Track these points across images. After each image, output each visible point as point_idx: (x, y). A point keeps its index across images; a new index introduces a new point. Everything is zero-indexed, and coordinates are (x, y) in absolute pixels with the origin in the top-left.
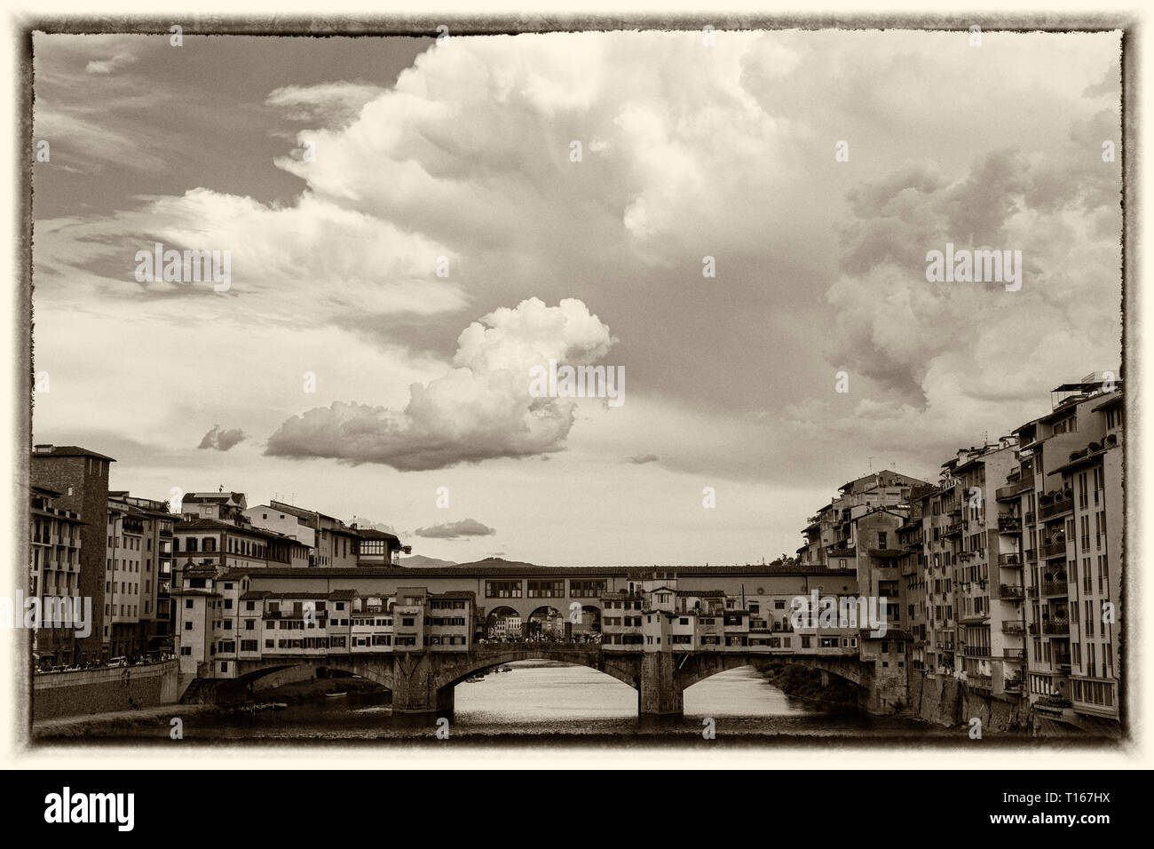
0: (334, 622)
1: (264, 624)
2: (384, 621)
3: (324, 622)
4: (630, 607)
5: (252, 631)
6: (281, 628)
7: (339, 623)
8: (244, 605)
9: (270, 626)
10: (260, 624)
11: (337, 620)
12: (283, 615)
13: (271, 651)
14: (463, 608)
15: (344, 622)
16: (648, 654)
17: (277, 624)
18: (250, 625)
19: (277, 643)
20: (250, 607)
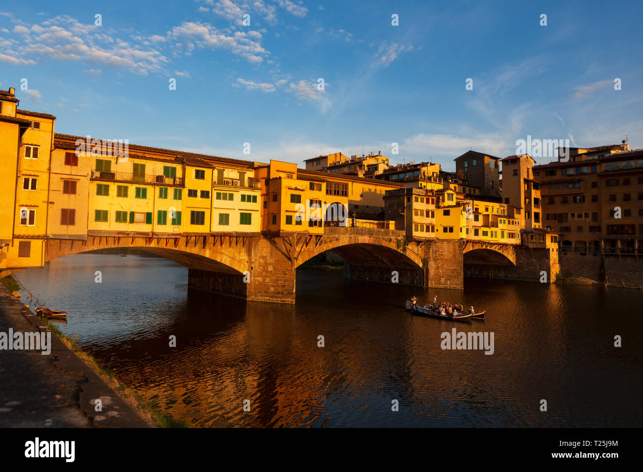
0: (193, 193)
1: (94, 186)
2: (249, 197)
3: (180, 191)
4: (429, 203)
5: (72, 196)
6: (119, 195)
7: (199, 194)
8: (60, 155)
9: (103, 191)
10: (88, 187)
11: (196, 192)
12: (117, 177)
13: (102, 226)
14: (320, 190)
15: (205, 194)
16: (443, 240)
17: (113, 188)
18: (70, 187)
19: (112, 216)
20: (71, 160)
